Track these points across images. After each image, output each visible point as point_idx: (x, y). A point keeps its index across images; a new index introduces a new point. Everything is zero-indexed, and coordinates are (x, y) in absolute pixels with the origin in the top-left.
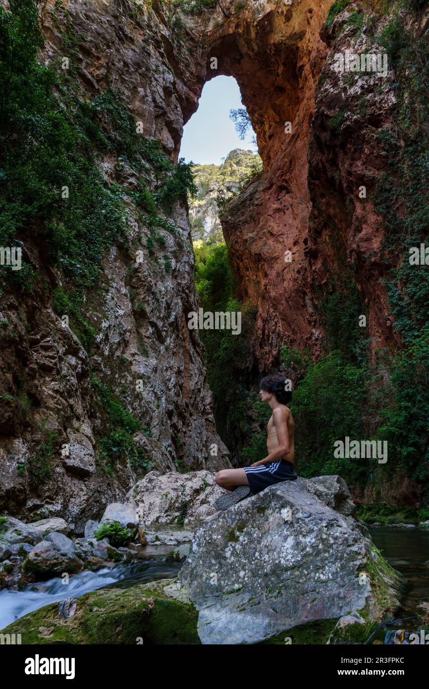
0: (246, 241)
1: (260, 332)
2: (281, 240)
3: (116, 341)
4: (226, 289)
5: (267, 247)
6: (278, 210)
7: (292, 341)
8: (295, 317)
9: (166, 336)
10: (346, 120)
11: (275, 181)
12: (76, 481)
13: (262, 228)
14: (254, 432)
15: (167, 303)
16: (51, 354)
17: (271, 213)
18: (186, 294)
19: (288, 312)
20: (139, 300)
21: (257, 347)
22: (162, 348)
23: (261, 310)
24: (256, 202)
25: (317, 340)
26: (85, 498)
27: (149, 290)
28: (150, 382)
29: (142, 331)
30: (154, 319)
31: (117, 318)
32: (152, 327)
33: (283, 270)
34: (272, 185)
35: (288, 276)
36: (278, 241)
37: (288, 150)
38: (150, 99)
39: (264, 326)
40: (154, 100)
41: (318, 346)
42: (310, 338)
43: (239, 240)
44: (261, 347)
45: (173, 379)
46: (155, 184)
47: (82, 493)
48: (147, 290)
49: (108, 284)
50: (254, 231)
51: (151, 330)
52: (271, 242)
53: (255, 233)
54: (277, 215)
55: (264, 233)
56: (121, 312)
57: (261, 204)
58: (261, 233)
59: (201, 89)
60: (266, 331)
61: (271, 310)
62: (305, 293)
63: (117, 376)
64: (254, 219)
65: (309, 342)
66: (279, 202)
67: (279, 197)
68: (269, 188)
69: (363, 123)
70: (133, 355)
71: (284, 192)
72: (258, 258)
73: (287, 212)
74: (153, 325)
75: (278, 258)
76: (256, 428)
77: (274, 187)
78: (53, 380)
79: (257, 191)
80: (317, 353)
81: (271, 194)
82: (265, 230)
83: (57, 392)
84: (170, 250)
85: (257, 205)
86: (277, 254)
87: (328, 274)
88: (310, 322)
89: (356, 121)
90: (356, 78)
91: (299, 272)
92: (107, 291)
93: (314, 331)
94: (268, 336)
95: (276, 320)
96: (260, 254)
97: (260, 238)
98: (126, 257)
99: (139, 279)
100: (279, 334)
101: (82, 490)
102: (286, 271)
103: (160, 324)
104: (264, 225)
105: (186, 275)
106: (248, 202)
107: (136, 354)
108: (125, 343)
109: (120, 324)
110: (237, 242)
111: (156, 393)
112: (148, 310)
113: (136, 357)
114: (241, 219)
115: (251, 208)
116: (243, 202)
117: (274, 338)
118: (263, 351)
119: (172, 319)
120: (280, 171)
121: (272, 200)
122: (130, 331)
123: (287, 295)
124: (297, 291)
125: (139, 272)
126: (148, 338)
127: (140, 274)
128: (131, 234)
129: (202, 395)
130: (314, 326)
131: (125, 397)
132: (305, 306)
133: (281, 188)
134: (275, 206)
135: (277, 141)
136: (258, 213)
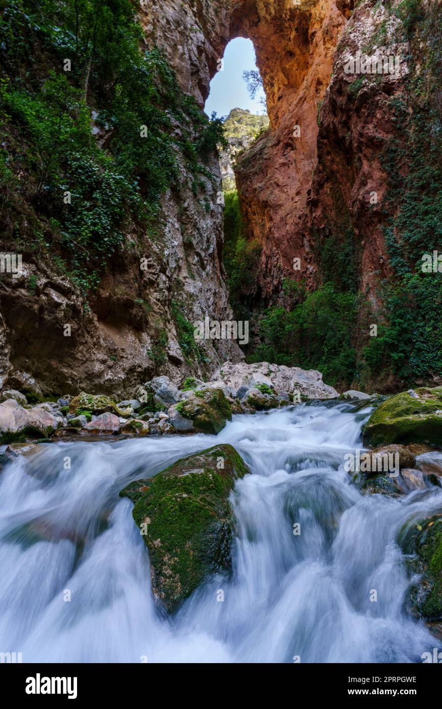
0: (255, 189)
1: (264, 266)
2: (285, 190)
3: (174, 266)
4: (235, 230)
5: (273, 196)
6: (283, 164)
7: (290, 274)
8: (294, 254)
9: (207, 264)
10: (364, 86)
11: (282, 138)
12: (174, 367)
13: (269, 179)
14: (256, 344)
15: (208, 238)
16: (153, 271)
17: (277, 166)
18: (219, 231)
19: (288, 251)
20: (187, 234)
21: (261, 278)
22: (204, 273)
23: (265, 248)
24: (265, 157)
25: (311, 273)
26: (180, 379)
27: (195, 226)
28: (198, 300)
29: (190, 259)
30: (198, 250)
31: (173, 247)
32: (197, 256)
33: (286, 216)
34: (279, 142)
35: (291, 221)
36: (283, 191)
37: (295, 111)
38: (187, 56)
39: (267, 261)
40: (190, 59)
41: (312, 278)
42: (306, 272)
43: (249, 189)
44: (265, 278)
45: (211, 299)
46: (194, 135)
47: (178, 376)
48: (194, 226)
49: (165, 219)
50: (262, 182)
51: (196, 259)
52: (277, 191)
53: (263, 183)
54: (283, 169)
55: (271, 183)
56: (176, 243)
57: (269, 159)
58: (268, 184)
59: (224, 49)
60: (269, 266)
61: (274, 248)
62: (304, 236)
63: (176, 293)
64: (263, 171)
65: (304, 275)
66: (284, 157)
67: (285, 153)
68: (277, 145)
69: (378, 90)
70: (185, 278)
71: (289, 148)
72: (266, 205)
73: (291, 166)
74: (198, 254)
75: (282, 205)
76: (257, 340)
77: (281, 144)
78: (156, 291)
79: (266, 146)
80: (311, 284)
81: (278, 150)
82: (272, 181)
83: (158, 300)
84: (210, 193)
85: (266, 159)
86: (281, 202)
87: (326, 220)
88: (306, 260)
89: (372, 89)
90: (374, 48)
91: (300, 218)
92: (165, 225)
93: (309, 266)
94: (270, 269)
95: (277, 257)
96: (267, 202)
97: (268, 188)
98: (177, 198)
99: (188, 217)
100: (279, 268)
101: (178, 373)
102: (288, 216)
103: (203, 254)
104: (271, 177)
105: (219, 216)
106: (258, 156)
107: (187, 277)
108: (179, 268)
109: (176, 252)
110: (247, 190)
111: (202, 308)
112: (194, 242)
113: (187, 280)
114: (252, 170)
115: (261, 161)
116: (253, 156)
117: (274, 271)
118: (265, 281)
119: (211, 251)
120: (287, 130)
121: (278, 155)
122: (182, 259)
123: (288, 236)
124: (297, 233)
125: (188, 211)
126: (195, 265)
127: (188, 213)
128: (181, 178)
129: (227, 312)
130: (309, 263)
131: (183, 310)
132: (303, 246)
133: (287, 145)
134: (281, 161)
135: (285, 103)
136: (267, 166)
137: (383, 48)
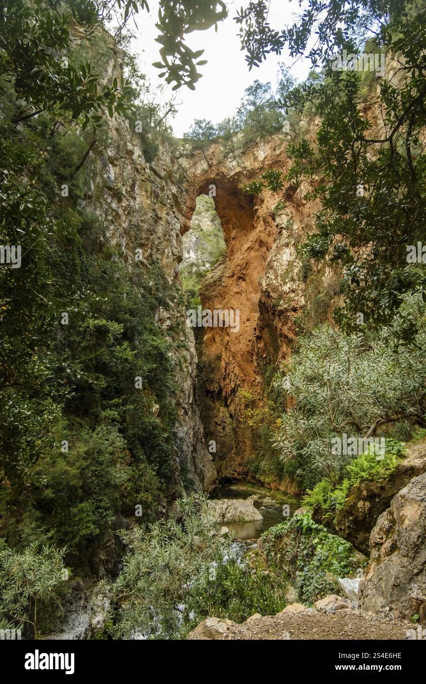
1: (223, 370)
6: (238, 293)
7: (244, 380)
8: (246, 366)
10: (281, 306)
11: (236, 272)
13: (227, 304)
17: (233, 294)
19: (242, 363)
21: (222, 381)
23: (224, 356)
24: (223, 284)
25: (258, 383)
34: (234, 274)
35: (243, 341)
38: (170, 254)
39: (226, 367)
40: (172, 252)
41: (259, 387)
42: (255, 381)
44: (224, 380)
54: (237, 296)
57: (227, 286)
60: (227, 371)
61: (231, 358)
62: (253, 355)
64: (222, 296)
65: (254, 383)
66: (238, 287)
67: (238, 284)
68: (232, 276)
69: (289, 309)
71: (241, 280)
73: (243, 294)
77: (235, 276)
80: (259, 391)
81: (233, 281)
85: (224, 286)
87: (267, 352)
88: (255, 372)
89: (285, 308)
90: (287, 281)
91: (249, 341)
93: (257, 377)
94: (229, 374)
95: (234, 365)
100: (235, 374)
102: (241, 337)
104: (228, 301)
106: (218, 283)
114: (213, 294)
115: (220, 287)
117: (232, 376)
118: (225, 383)
120: (239, 267)
121: (233, 285)
123: (241, 353)
124: (248, 352)
129: (200, 430)
130: (257, 374)
132: (252, 361)
133: (240, 278)
134: (236, 290)
135: (238, 242)
136: (224, 292)
137: (292, 283)
